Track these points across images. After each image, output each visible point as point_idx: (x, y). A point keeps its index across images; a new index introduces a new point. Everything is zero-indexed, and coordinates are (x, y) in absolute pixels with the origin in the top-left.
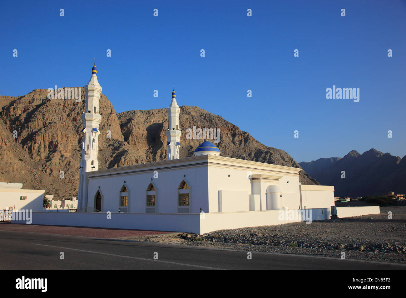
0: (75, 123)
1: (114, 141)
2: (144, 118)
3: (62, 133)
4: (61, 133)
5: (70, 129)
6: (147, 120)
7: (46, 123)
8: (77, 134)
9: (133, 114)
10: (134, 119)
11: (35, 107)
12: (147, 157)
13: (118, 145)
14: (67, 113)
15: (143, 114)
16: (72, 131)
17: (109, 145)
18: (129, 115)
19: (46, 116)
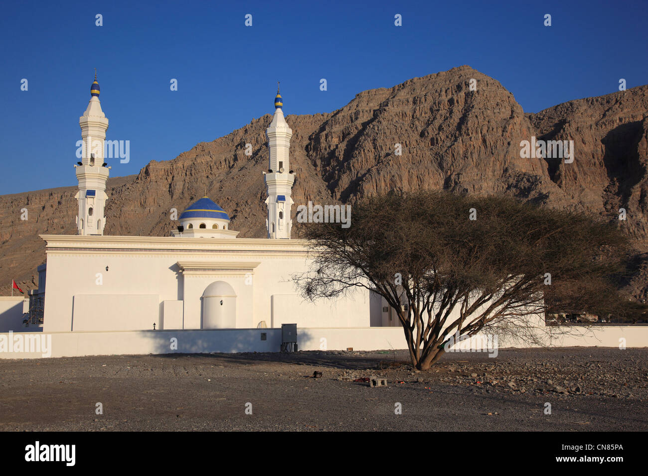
0: (435, 148)
1: (519, 177)
2: (597, 116)
3: (409, 172)
4: (407, 173)
5: (426, 162)
6: (604, 120)
7: (379, 157)
8: (440, 171)
9: (567, 110)
10: (569, 122)
11: (360, 128)
12: (605, 204)
13: (527, 185)
14: (420, 129)
15: (592, 107)
16: (430, 165)
17: (509, 188)
18: (559, 113)
19: (379, 142)
